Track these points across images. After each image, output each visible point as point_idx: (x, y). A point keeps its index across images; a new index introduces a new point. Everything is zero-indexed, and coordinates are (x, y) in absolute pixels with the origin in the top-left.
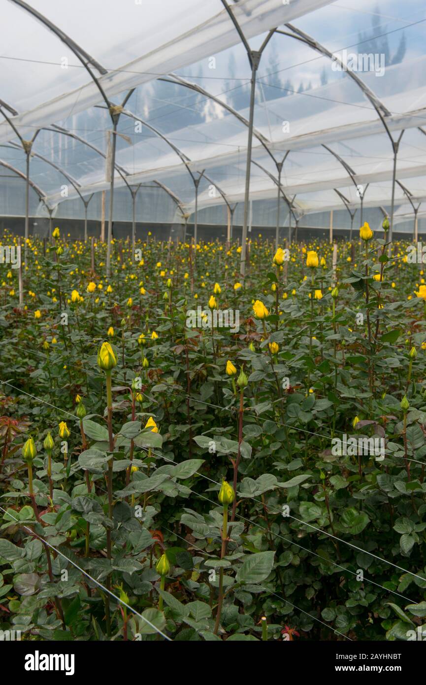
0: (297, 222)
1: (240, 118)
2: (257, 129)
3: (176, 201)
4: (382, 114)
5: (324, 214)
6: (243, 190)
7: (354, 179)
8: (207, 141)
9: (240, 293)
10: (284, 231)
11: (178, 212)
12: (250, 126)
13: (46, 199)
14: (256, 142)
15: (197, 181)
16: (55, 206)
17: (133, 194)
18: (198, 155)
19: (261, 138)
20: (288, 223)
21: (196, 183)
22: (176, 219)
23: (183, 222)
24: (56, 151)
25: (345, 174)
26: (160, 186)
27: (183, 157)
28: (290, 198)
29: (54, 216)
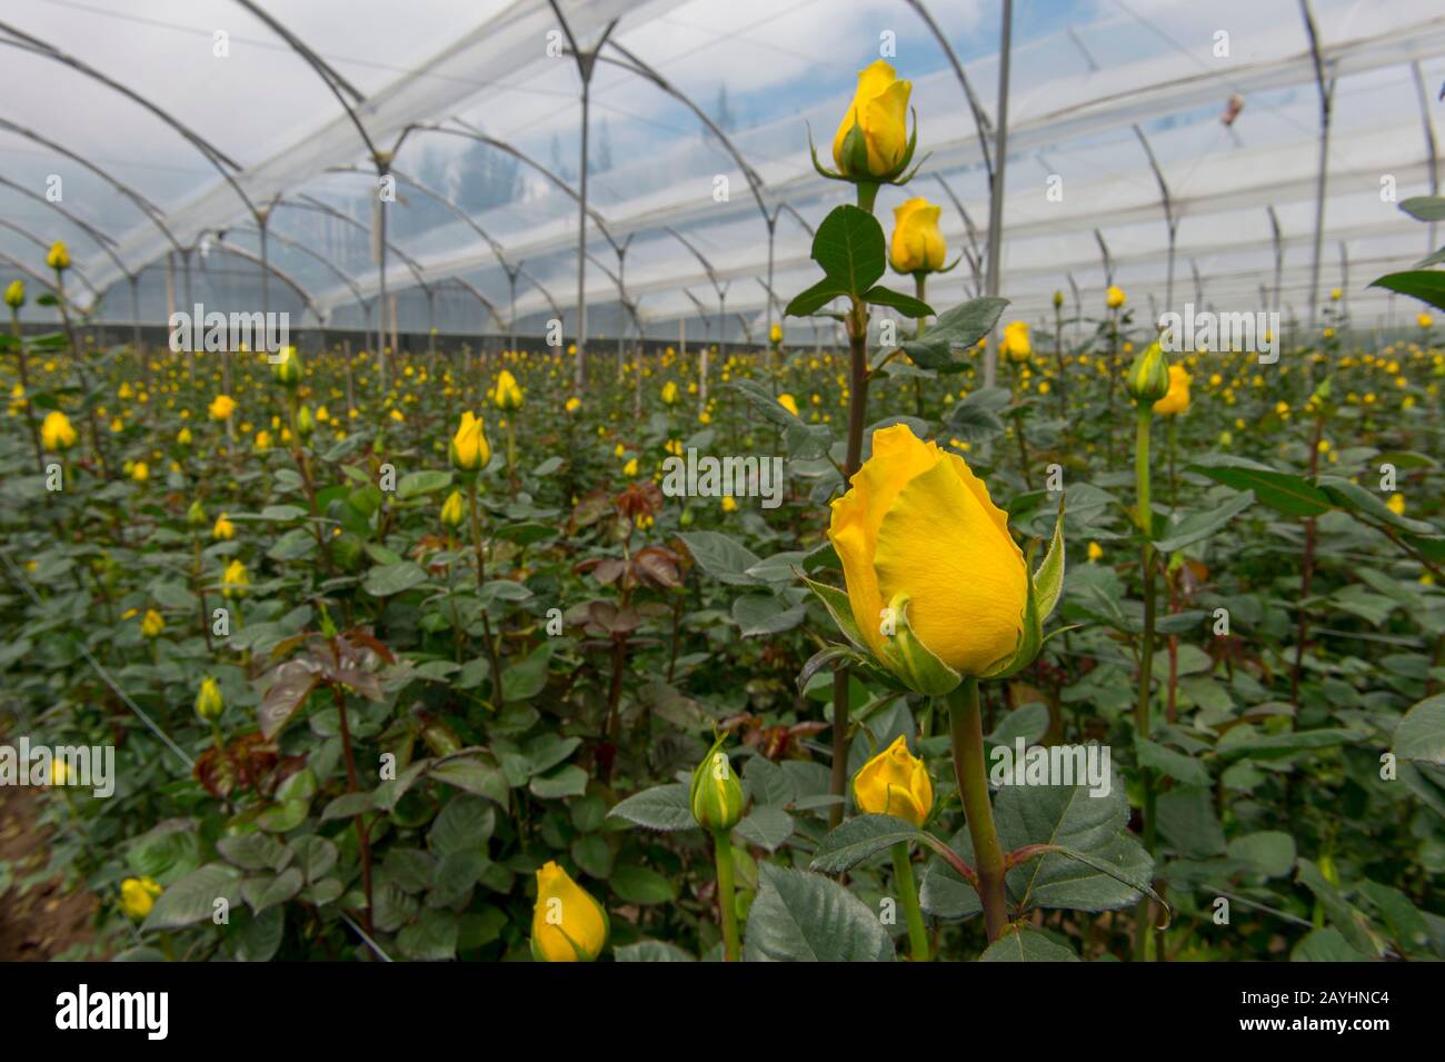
0: (642, 333)
1: (568, 191)
2: (590, 205)
3: (489, 307)
4: (754, 181)
5: (674, 323)
6: (574, 291)
7: (712, 276)
8: (525, 225)
9: (578, 416)
10: (628, 343)
11: (492, 321)
12: (582, 199)
13: (314, 303)
14: (590, 223)
15: (514, 275)
16: (327, 313)
17: (430, 295)
18: (512, 242)
19: (597, 218)
20: (631, 333)
21: (512, 278)
22: (490, 329)
23: (498, 332)
24: (329, 243)
25: (700, 269)
26: (466, 287)
27: (493, 244)
28: (633, 300)
29: (326, 325)
